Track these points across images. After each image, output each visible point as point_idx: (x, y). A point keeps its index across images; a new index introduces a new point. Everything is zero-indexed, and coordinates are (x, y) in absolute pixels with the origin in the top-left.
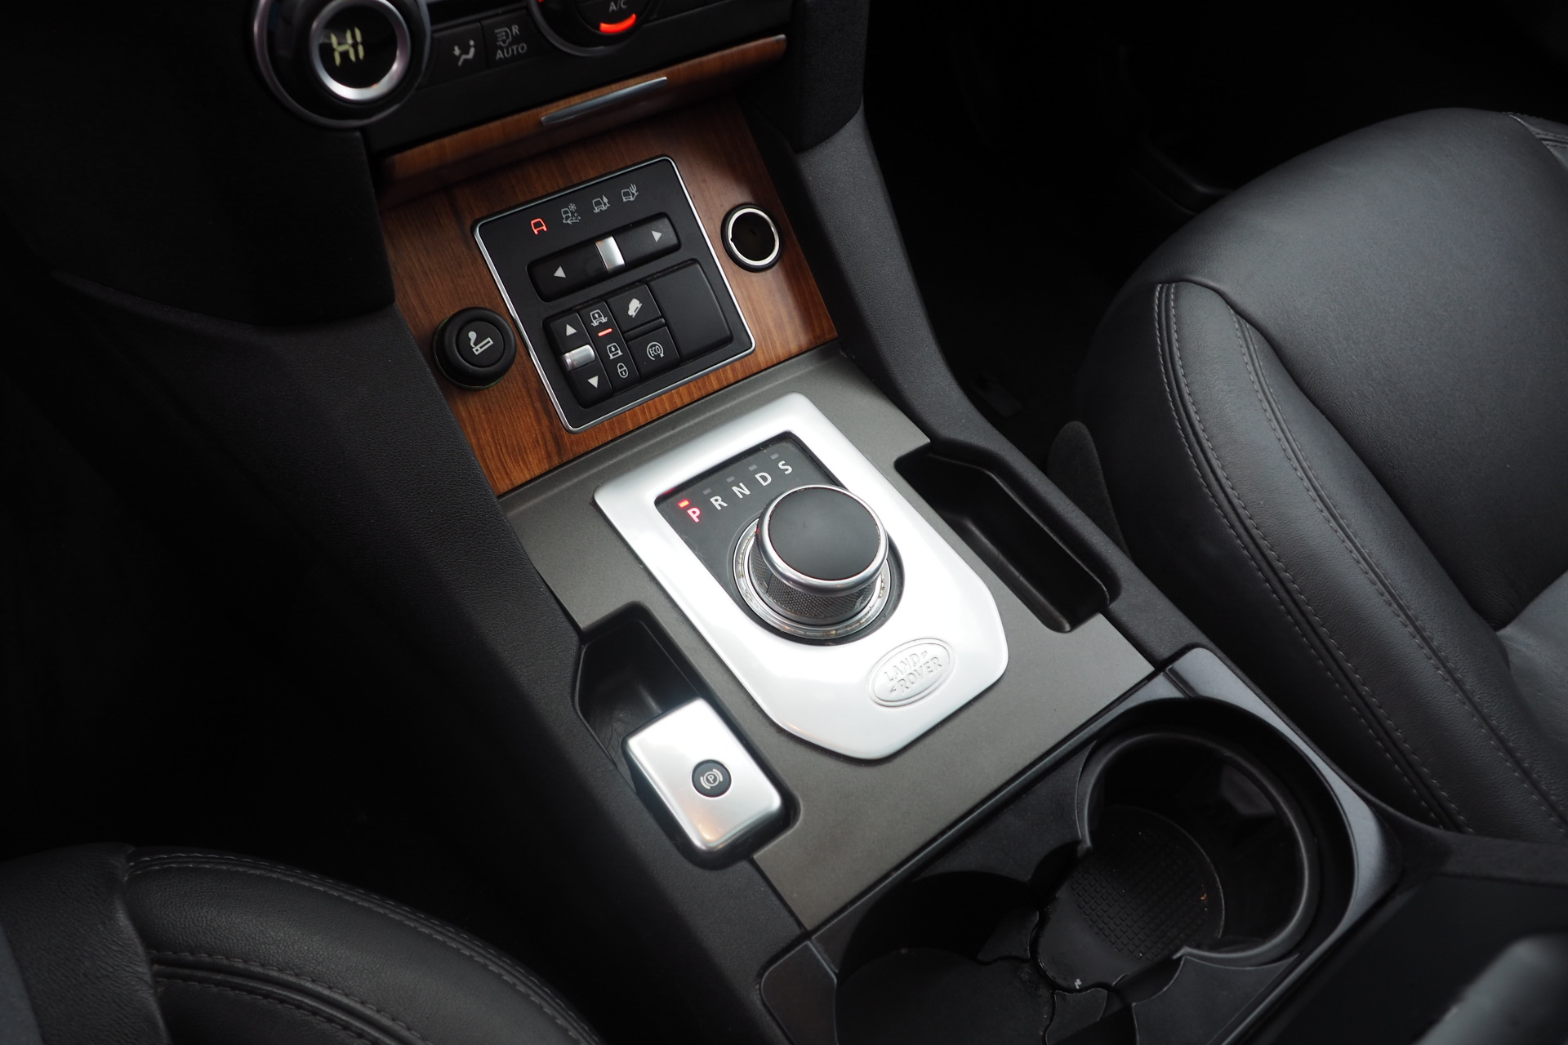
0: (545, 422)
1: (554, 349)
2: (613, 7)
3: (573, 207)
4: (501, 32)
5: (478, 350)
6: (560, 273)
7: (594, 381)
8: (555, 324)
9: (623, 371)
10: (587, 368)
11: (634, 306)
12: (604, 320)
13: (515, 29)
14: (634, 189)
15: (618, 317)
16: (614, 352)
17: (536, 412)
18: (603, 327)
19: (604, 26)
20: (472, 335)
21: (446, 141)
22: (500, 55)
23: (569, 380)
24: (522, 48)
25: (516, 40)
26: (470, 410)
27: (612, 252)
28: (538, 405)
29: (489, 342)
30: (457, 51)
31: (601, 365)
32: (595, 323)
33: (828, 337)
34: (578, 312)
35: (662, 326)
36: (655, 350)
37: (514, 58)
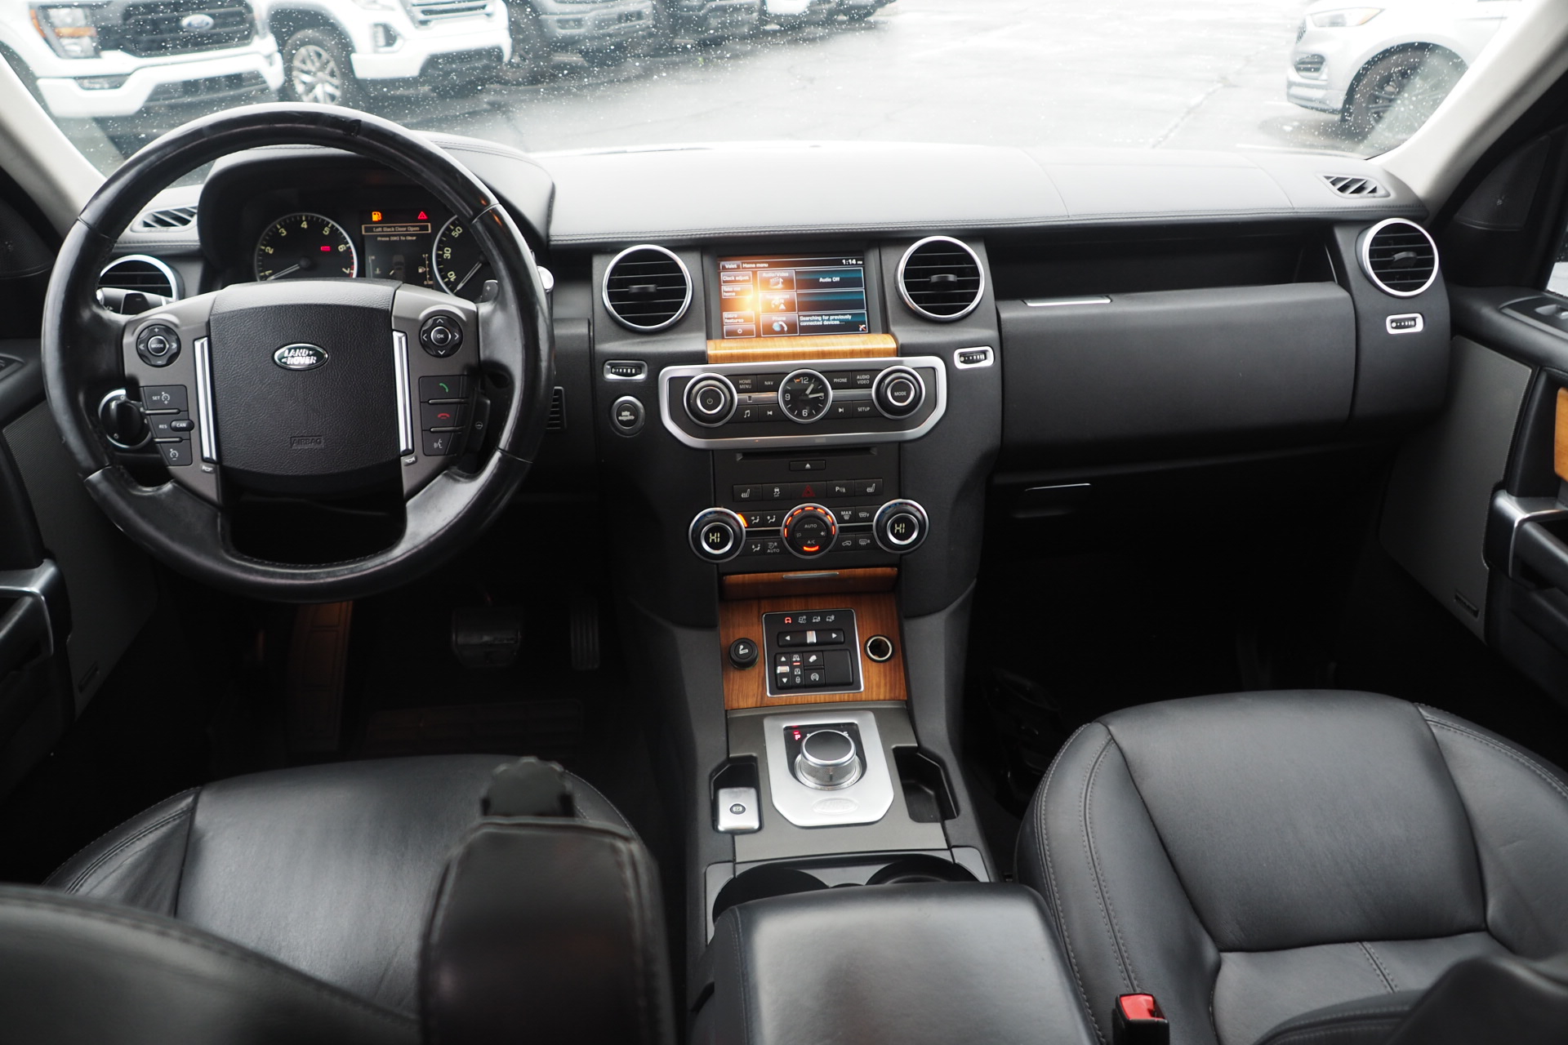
0: (760, 689)
1: (775, 664)
2: (809, 542)
3: (805, 617)
4: (770, 544)
5: (741, 652)
6: (788, 638)
7: (785, 680)
8: (778, 656)
9: (798, 680)
10: (783, 675)
11: (813, 658)
12: (798, 659)
13: (776, 544)
14: (833, 617)
15: (804, 661)
16: (797, 672)
17: (759, 685)
18: (796, 661)
19: (805, 548)
20: (742, 647)
21: (746, 575)
22: (769, 551)
23: (775, 678)
24: (778, 550)
25: (775, 547)
26: (736, 676)
27: (812, 637)
28: (760, 682)
29: (747, 651)
30: (753, 547)
31: (790, 675)
32: (794, 660)
33: (901, 698)
34: (789, 655)
35: (822, 669)
36: (815, 677)
37: (774, 553)
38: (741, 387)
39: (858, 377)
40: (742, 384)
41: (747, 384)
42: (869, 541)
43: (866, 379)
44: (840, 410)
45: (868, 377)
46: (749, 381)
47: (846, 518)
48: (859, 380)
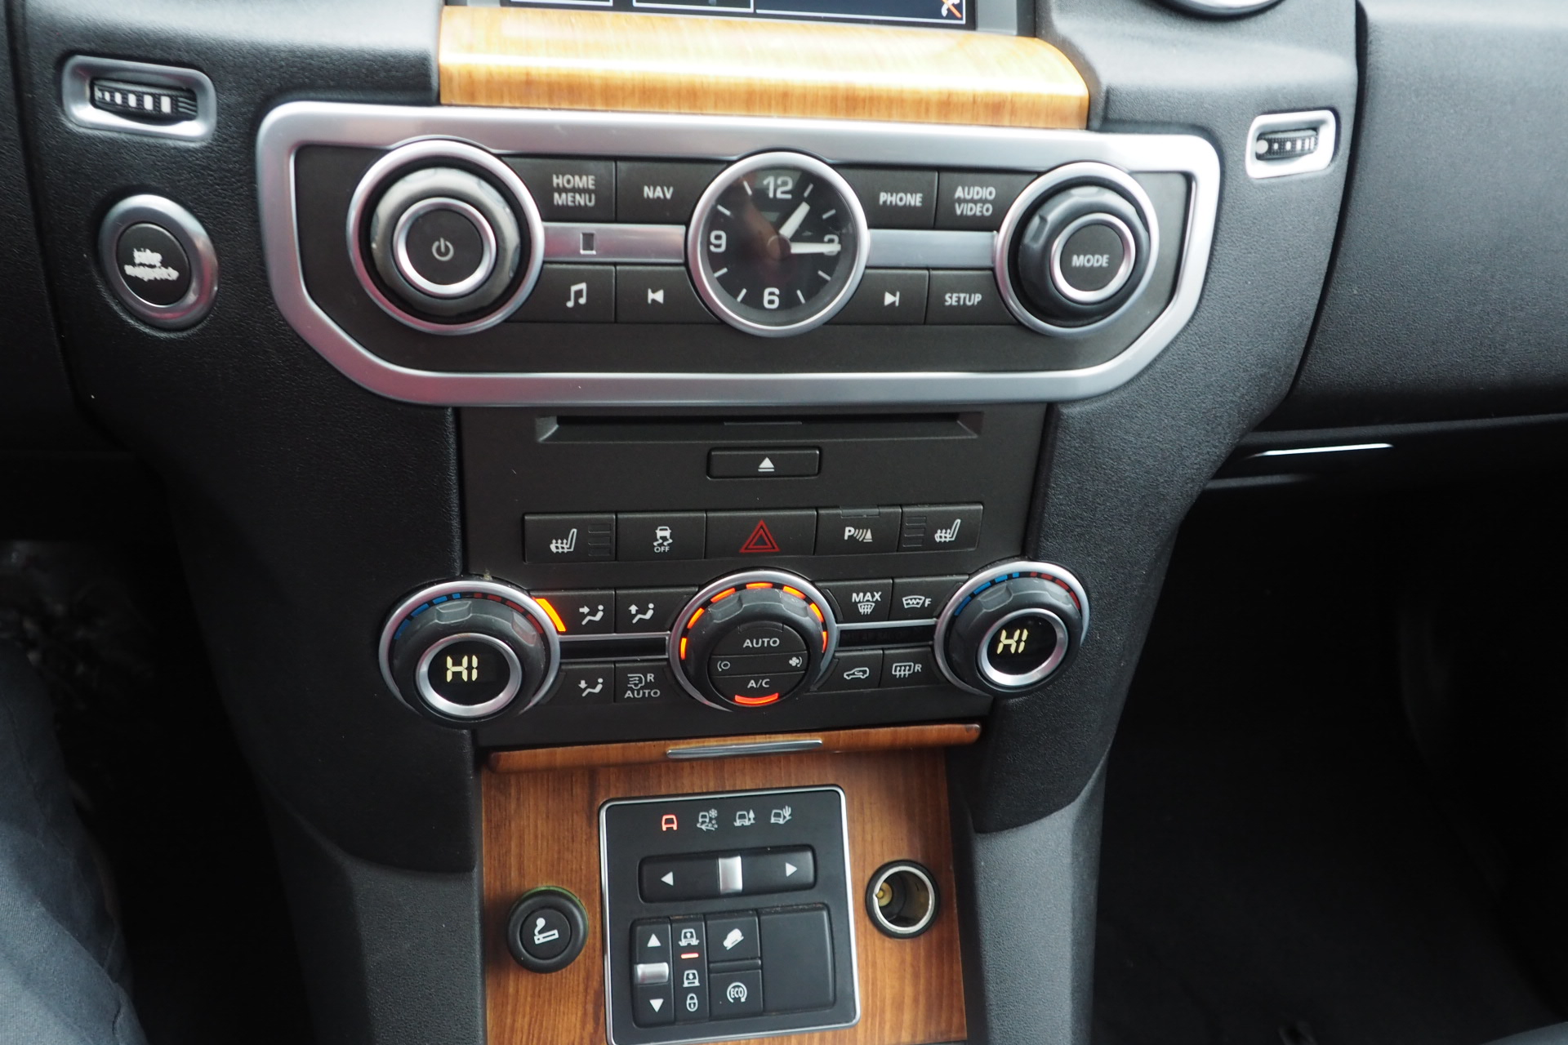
0: (590, 1027)
1: (630, 952)
2: (752, 684)
3: (713, 813)
4: (634, 677)
5: (539, 939)
6: (669, 879)
7: (656, 1004)
8: (641, 930)
9: (692, 1004)
10: (656, 989)
11: (734, 938)
12: (695, 942)
13: (650, 677)
14: (787, 813)
15: (711, 944)
16: (691, 979)
17: (585, 1014)
18: (690, 949)
19: (739, 698)
20: (541, 923)
21: (559, 750)
22: (629, 694)
23: (632, 994)
24: (656, 693)
25: (649, 686)
26: (521, 986)
27: (732, 872)
28: (590, 1008)
29: (554, 934)
30: (583, 684)
31: (673, 991)
32: (683, 943)
33: (954, 1036)
34: (670, 924)
35: (756, 967)
36: (737, 992)
37: (644, 700)
38: (559, 199)
39: (959, 193)
40: (561, 190)
41: (581, 191)
42: (918, 667)
43: (984, 201)
44: (889, 299)
45: (989, 193)
46: (588, 181)
47: (865, 609)
48: (960, 201)
